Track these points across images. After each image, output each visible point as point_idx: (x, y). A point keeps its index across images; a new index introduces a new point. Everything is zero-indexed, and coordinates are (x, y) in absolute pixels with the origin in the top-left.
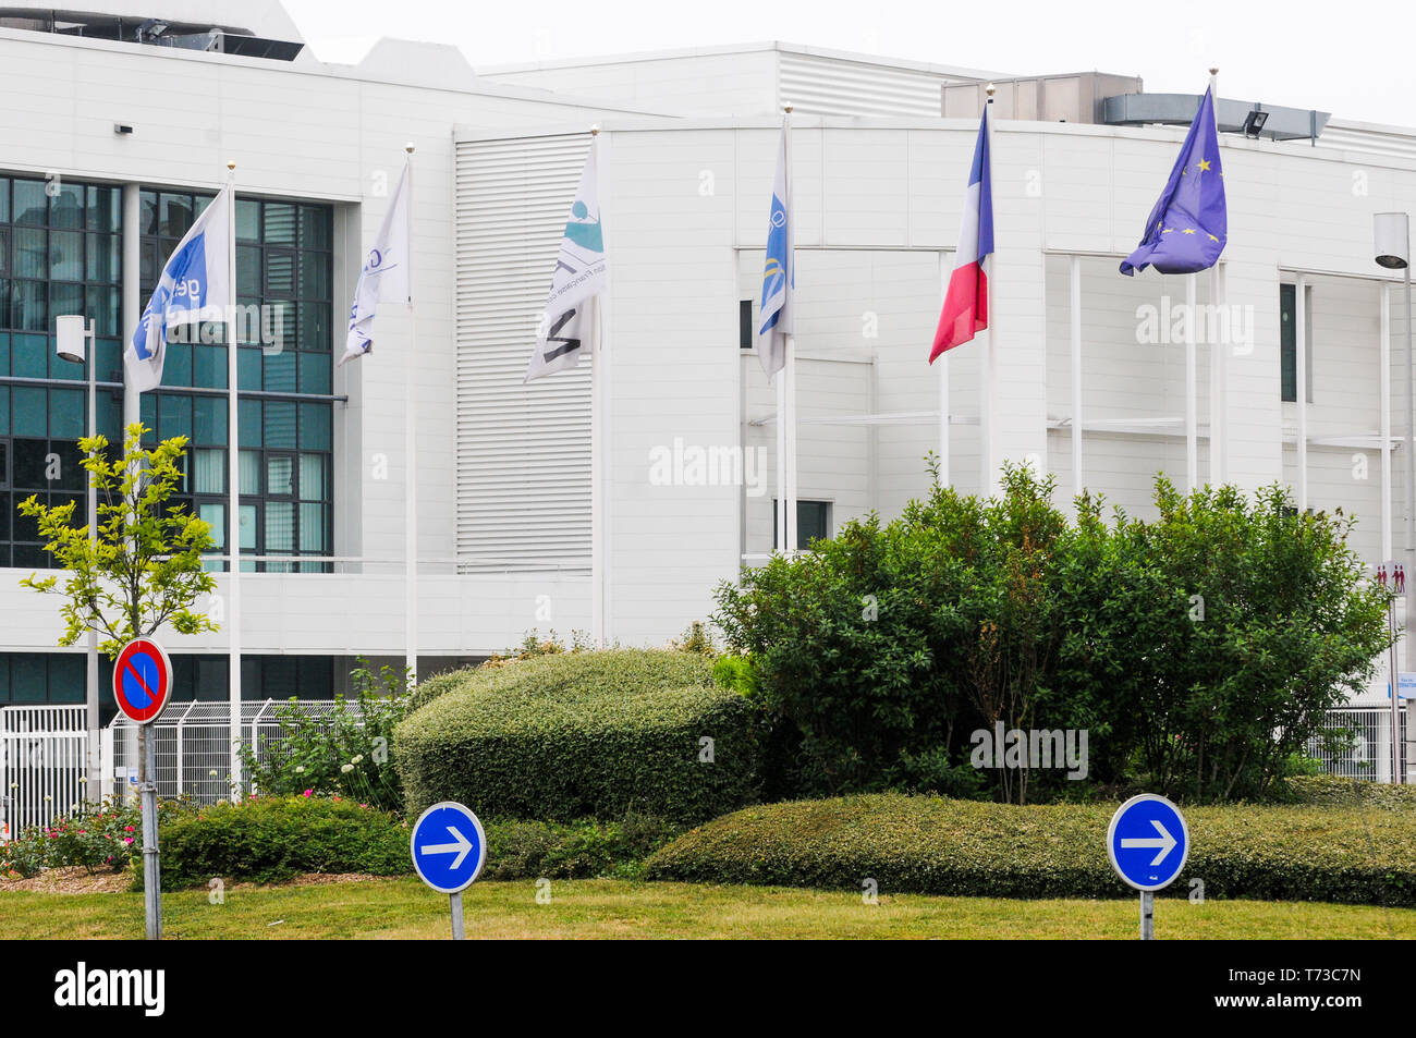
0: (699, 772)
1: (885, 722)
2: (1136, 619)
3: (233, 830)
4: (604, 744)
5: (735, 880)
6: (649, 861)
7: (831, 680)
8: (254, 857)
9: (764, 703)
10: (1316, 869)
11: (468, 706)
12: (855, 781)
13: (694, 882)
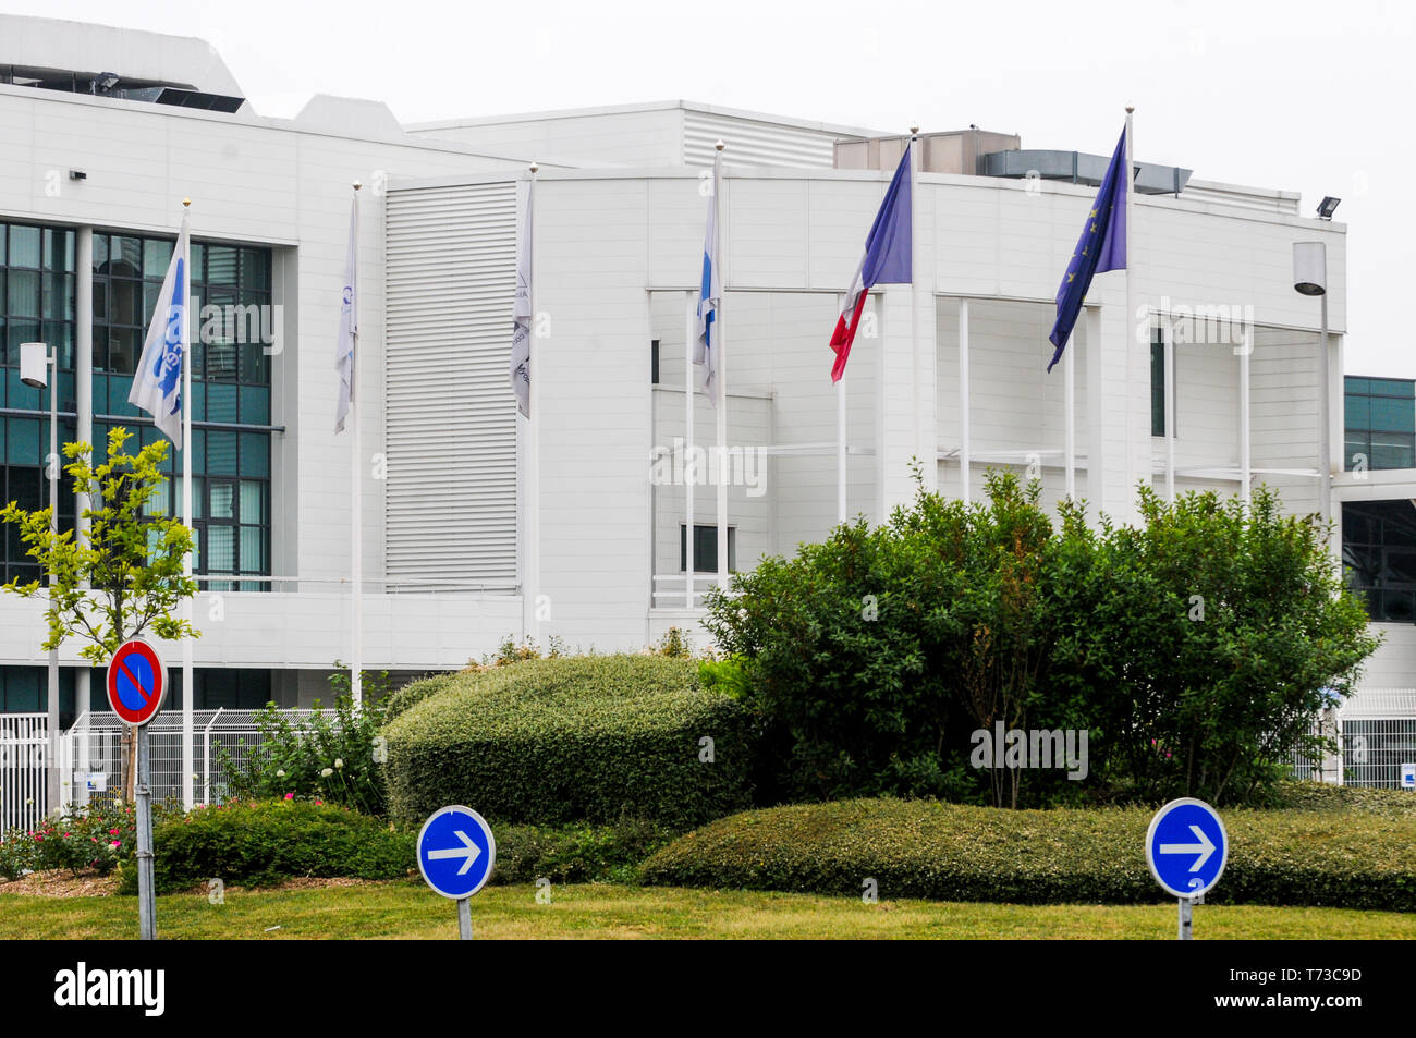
0: (692, 776)
1: (877, 726)
2: (1128, 623)
3: (222, 834)
4: (595, 747)
5: (733, 885)
6: (643, 867)
7: (823, 684)
8: (242, 860)
9: (756, 708)
10: (1325, 874)
11: (456, 710)
12: (847, 786)
13: (691, 887)
